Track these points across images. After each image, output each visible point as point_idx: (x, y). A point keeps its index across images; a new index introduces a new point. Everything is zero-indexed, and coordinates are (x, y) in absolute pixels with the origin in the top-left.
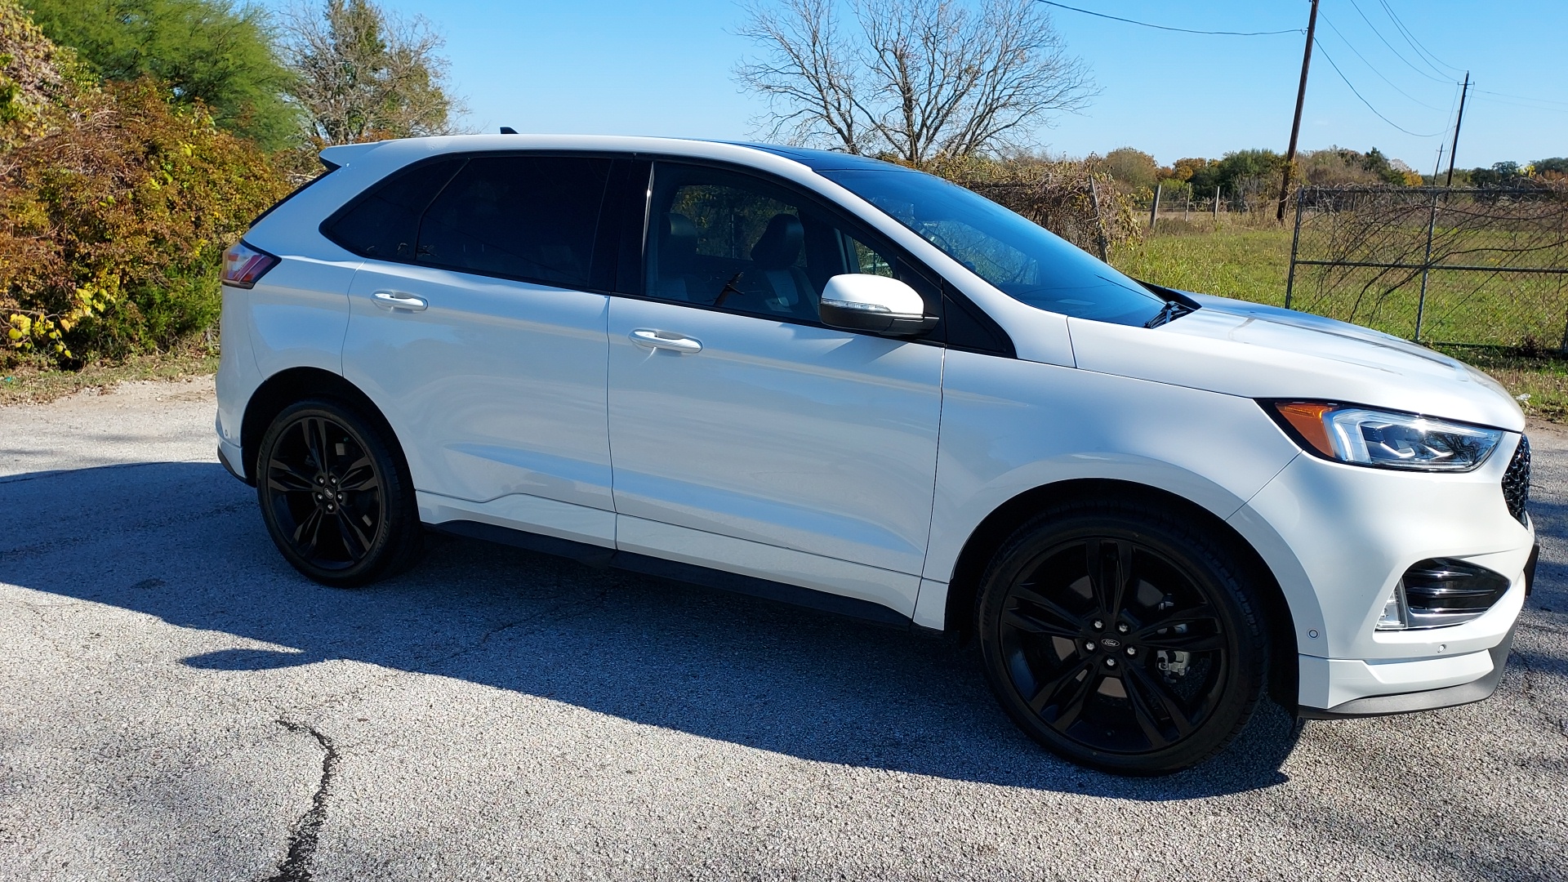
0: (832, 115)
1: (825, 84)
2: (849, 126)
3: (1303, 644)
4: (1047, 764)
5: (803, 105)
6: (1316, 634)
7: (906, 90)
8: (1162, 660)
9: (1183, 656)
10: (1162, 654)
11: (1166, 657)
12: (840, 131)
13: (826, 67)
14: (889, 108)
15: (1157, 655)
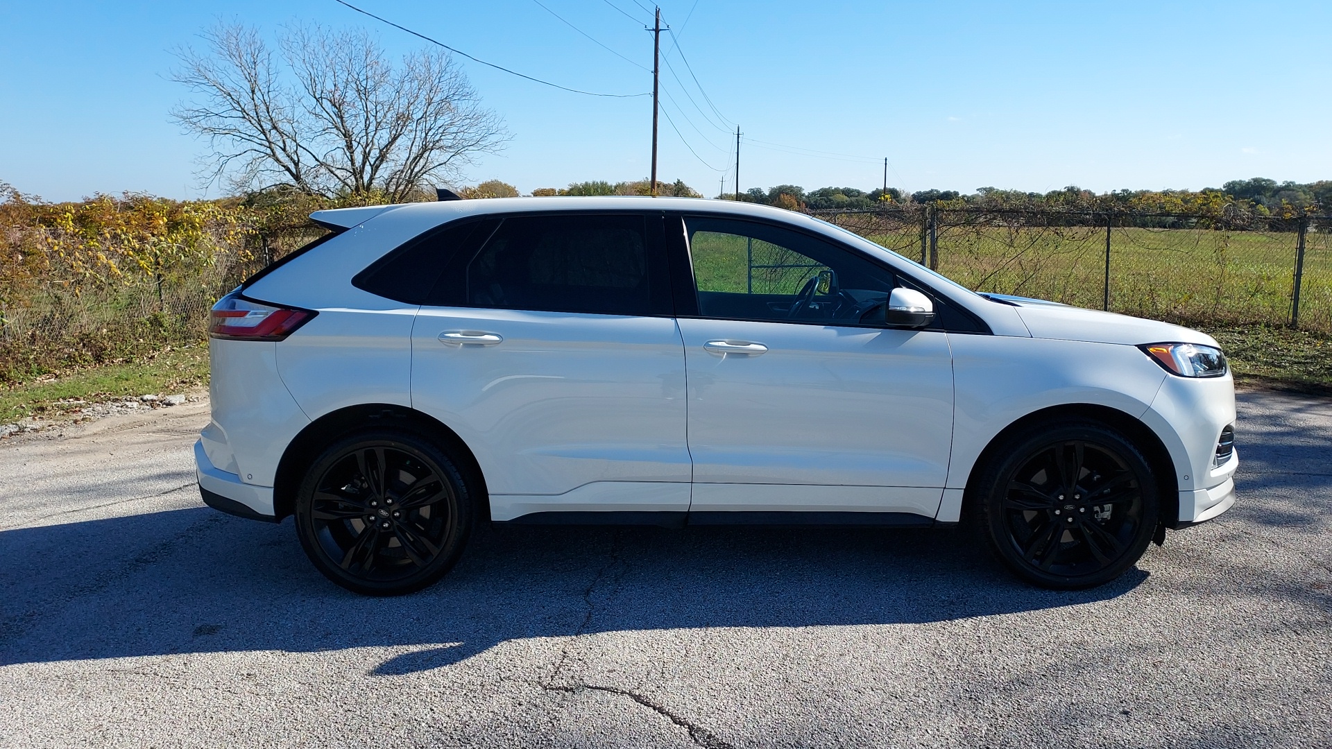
0: (277, 153)
1: (267, 126)
2: (296, 164)
3: (1181, 485)
4: (1039, 594)
5: (249, 145)
6: (1188, 477)
7: (347, 135)
8: (1097, 512)
9: (1108, 507)
10: (1097, 508)
11: (1099, 510)
12: (288, 169)
13: (268, 112)
14: (329, 147)
15: (1093, 509)
